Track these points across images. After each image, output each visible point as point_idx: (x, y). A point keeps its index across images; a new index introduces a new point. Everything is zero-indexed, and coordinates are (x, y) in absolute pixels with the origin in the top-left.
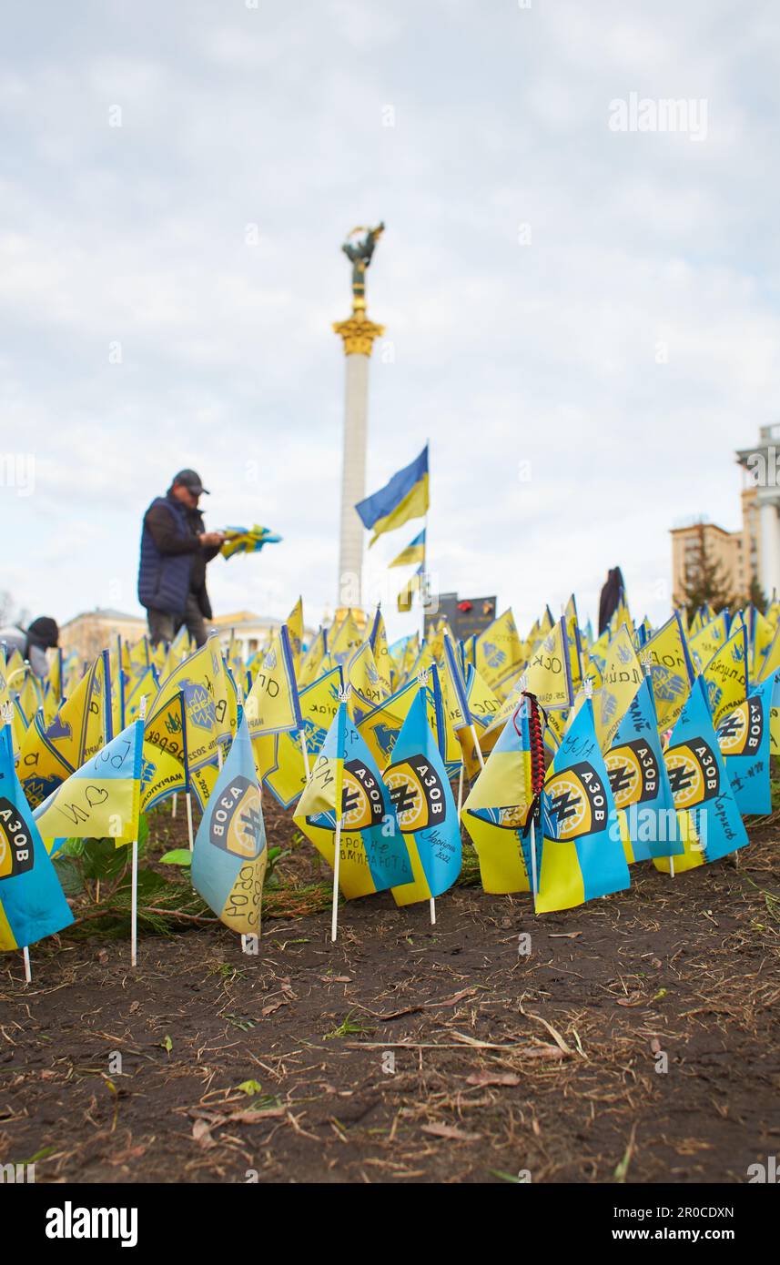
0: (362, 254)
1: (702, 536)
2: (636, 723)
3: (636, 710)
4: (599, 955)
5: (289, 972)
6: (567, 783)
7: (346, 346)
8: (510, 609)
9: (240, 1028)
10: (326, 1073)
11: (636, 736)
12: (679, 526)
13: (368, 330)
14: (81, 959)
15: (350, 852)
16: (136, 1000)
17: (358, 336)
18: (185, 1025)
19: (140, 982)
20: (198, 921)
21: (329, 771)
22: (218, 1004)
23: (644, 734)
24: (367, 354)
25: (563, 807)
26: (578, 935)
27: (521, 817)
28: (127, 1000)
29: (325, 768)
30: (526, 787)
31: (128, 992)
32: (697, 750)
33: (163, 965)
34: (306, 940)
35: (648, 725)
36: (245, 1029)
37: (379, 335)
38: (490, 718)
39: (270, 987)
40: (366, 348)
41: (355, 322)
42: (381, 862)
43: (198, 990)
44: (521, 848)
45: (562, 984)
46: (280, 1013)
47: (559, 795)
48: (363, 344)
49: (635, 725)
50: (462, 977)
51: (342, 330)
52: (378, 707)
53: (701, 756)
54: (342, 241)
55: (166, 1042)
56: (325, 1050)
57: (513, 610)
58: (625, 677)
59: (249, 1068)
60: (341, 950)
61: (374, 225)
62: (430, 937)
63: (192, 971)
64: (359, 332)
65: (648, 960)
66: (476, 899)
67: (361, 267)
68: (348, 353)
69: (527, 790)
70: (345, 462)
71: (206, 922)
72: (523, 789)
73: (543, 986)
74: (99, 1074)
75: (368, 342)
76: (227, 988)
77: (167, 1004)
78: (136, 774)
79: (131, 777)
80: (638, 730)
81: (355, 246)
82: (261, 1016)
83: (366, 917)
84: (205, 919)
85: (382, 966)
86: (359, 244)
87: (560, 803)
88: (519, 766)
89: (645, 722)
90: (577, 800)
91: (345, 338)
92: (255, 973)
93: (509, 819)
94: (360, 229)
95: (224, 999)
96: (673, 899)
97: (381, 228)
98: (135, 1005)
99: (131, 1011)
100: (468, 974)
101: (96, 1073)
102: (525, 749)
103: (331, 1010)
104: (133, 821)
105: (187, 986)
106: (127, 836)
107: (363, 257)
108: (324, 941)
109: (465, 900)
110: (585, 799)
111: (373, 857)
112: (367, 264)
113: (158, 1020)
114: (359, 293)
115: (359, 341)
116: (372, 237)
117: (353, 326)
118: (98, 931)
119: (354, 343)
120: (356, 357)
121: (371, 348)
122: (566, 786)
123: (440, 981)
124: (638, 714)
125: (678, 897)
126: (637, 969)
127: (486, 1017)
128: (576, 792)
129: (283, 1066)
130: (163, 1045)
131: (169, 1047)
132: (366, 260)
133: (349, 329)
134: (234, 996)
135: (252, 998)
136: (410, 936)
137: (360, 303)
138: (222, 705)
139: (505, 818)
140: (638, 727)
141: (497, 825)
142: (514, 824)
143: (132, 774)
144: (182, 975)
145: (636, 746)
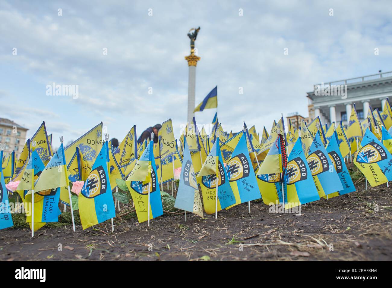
0: (193, 37)
1: (297, 119)
2: (316, 145)
3: (315, 141)
4: (315, 220)
5: (204, 227)
6: (292, 164)
7: (189, 63)
8: (254, 125)
9: (193, 243)
10: (232, 254)
11: (317, 149)
12: (289, 116)
13: (195, 59)
14: (129, 225)
15: (211, 196)
16: (153, 235)
17: (193, 60)
18: (172, 242)
19: (152, 230)
20: (169, 213)
21: (214, 160)
22: (182, 236)
23: (319, 148)
24: (195, 66)
25: (291, 172)
26: (304, 215)
27: (276, 178)
28: (149, 235)
29: (212, 159)
30: (280, 167)
31: (149, 233)
32: (333, 155)
33: (158, 226)
34: (207, 218)
35: (320, 145)
36: (195, 243)
37: (199, 60)
38: (259, 150)
39: (199, 232)
40: (195, 64)
41: (191, 56)
42: (224, 198)
43: (173, 233)
44: (276, 189)
45: (306, 228)
46: (205, 238)
47: (289, 169)
48: (194, 63)
49: (316, 146)
50: (268, 227)
51: (188, 59)
52: (224, 143)
53: (334, 157)
54: (188, 33)
55: (168, 246)
56: (228, 248)
57: (255, 126)
58: (306, 136)
59: (202, 253)
60: (220, 221)
61: (197, 28)
62: (251, 216)
63: (169, 227)
64: (193, 59)
65: (334, 221)
66: (263, 206)
67: (193, 40)
68: (189, 66)
69: (280, 168)
70: (189, 98)
71: (171, 213)
72: (279, 167)
73: (300, 228)
74: (146, 255)
75: (195, 62)
76: (183, 232)
77: (163, 237)
78: (150, 159)
79: (148, 160)
80: (317, 147)
81: (191, 34)
82: (199, 239)
83: (225, 212)
84: (171, 212)
85: (237, 225)
86: (193, 33)
87: (290, 171)
88: (278, 160)
89: (319, 144)
90: (296, 170)
91: (188, 61)
92: (192, 227)
93: (272, 179)
94: (193, 29)
95: (183, 235)
96: (331, 205)
97: (199, 29)
98: (152, 236)
99: (152, 238)
100: (270, 226)
101: (145, 255)
102: (279, 153)
103: (224, 237)
104: (149, 175)
105: (169, 231)
106: (147, 181)
107: (194, 37)
108: (213, 219)
109: (259, 206)
110: (298, 170)
111: (221, 197)
112: (195, 39)
113: (161, 241)
114: (193, 48)
115: (193, 62)
116: (197, 31)
117: (191, 57)
118: (134, 217)
119: (191, 62)
120: (192, 67)
121: (196, 64)
122: (292, 166)
123: (260, 228)
124: (316, 142)
125: (333, 205)
126: (332, 223)
127: (285, 237)
128: (295, 167)
129: (215, 252)
130: (167, 247)
131: (169, 248)
132: (195, 38)
133: (190, 58)
134: (187, 234)
135: (193, 235)
136: (243, 216)
137: (193, 51)
138: (173, 142)
139: (270, 179)
140: (317, 146)
141: (267, 182)
142: (274, 181)
143: (149, 159)
144: (166, 229)
145: (317, 153)
